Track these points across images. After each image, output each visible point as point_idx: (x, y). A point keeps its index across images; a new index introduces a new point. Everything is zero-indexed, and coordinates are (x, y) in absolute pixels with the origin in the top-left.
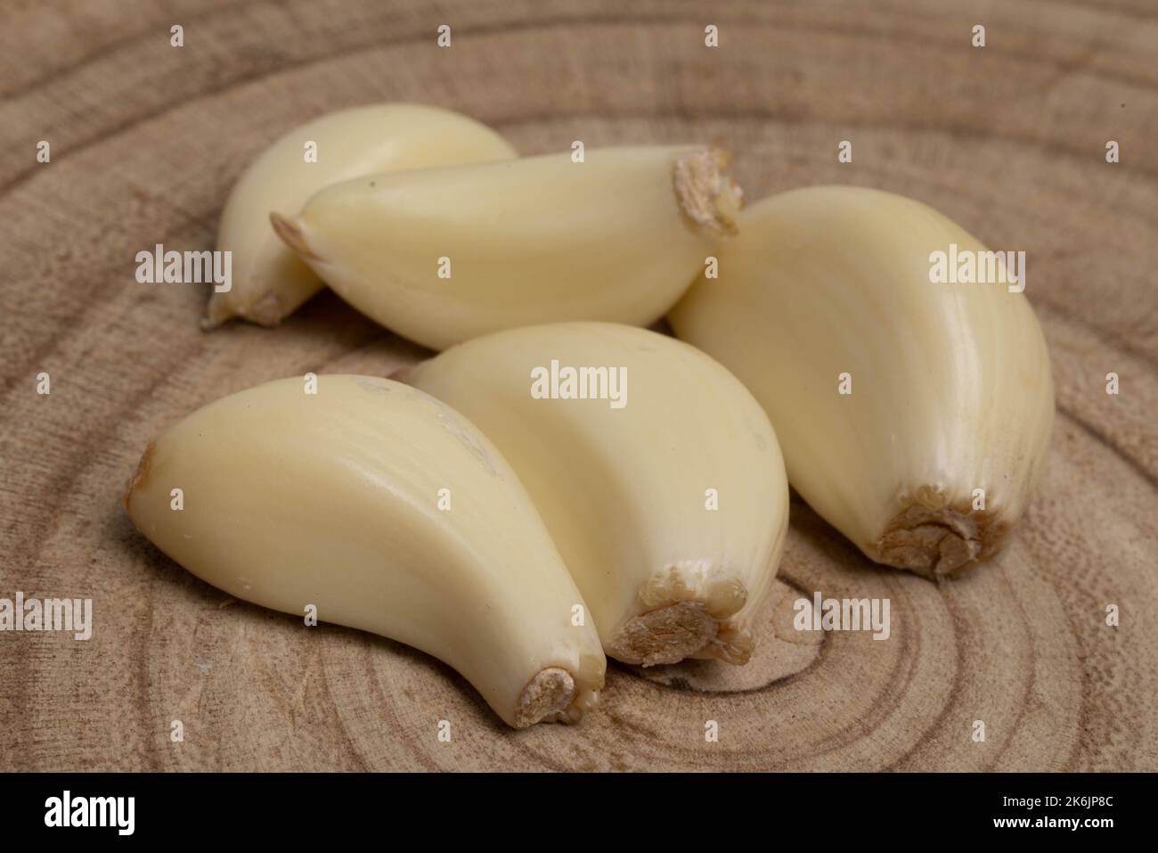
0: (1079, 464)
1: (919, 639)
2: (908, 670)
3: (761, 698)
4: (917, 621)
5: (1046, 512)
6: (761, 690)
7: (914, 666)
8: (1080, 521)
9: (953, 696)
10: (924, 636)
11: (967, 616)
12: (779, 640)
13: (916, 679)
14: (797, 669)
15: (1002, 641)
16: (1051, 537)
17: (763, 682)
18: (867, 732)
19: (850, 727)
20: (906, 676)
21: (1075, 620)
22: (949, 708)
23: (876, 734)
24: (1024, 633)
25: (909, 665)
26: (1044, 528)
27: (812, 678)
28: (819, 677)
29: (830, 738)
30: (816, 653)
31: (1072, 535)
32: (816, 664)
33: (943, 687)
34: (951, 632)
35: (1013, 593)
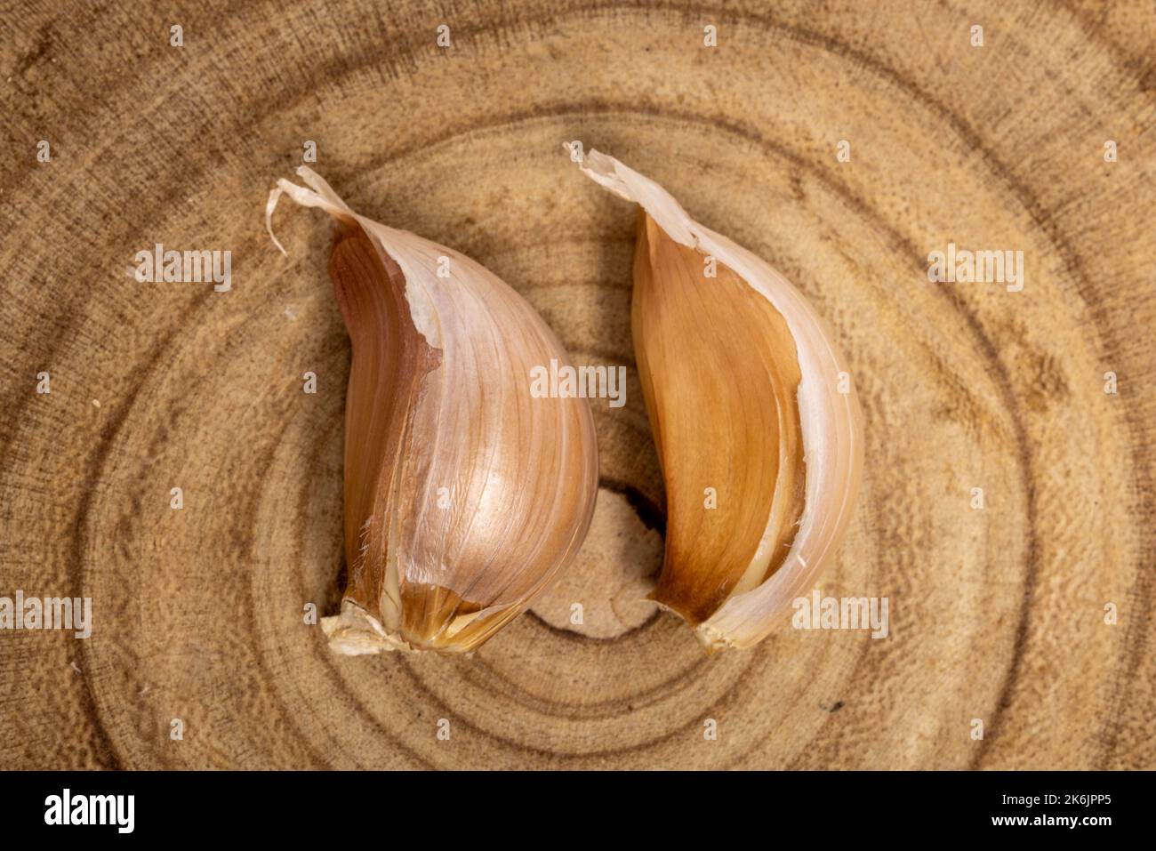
0: (974, 648)
1: (691, 683)
2: (655, 697)
3: (545, 634)
4: (710, 668)
5: (899, 665)
6: (552, 629)
7: (663, 699)
8: (912, 691)
9: (655, 742)
10: (698, 684)
11: (743, 693)
12: (609, 604)
13: (651, 710)
14: (591, 633)
15: (738, 730)
16: (876, 686)
17: (559, 625)
18: (573, 718)
19: (568, 705)
20: (648, 701)
21: (803, 758)
22: (639, 748)
23: (574, 724)
24: (760, 738)
25: (660, 695)
26: (882, 674)
27: (593, 648)
28: (597, 654)
29: (547, 702)
30: (619, 634)
31: (891, 696)
32: (609, 641)
33: (660, 729)
34: (716, 697)
35: (794, 704)
